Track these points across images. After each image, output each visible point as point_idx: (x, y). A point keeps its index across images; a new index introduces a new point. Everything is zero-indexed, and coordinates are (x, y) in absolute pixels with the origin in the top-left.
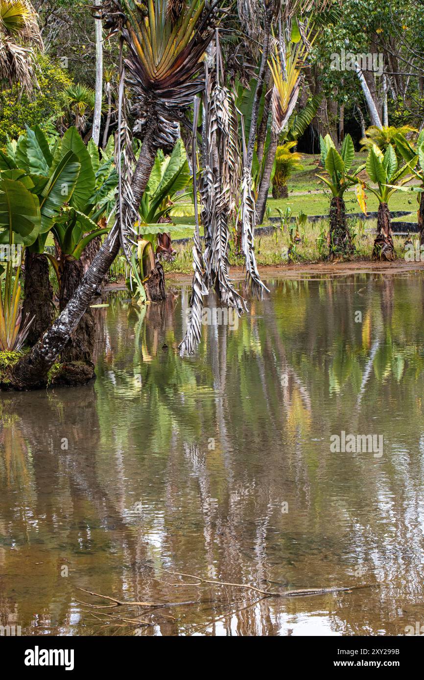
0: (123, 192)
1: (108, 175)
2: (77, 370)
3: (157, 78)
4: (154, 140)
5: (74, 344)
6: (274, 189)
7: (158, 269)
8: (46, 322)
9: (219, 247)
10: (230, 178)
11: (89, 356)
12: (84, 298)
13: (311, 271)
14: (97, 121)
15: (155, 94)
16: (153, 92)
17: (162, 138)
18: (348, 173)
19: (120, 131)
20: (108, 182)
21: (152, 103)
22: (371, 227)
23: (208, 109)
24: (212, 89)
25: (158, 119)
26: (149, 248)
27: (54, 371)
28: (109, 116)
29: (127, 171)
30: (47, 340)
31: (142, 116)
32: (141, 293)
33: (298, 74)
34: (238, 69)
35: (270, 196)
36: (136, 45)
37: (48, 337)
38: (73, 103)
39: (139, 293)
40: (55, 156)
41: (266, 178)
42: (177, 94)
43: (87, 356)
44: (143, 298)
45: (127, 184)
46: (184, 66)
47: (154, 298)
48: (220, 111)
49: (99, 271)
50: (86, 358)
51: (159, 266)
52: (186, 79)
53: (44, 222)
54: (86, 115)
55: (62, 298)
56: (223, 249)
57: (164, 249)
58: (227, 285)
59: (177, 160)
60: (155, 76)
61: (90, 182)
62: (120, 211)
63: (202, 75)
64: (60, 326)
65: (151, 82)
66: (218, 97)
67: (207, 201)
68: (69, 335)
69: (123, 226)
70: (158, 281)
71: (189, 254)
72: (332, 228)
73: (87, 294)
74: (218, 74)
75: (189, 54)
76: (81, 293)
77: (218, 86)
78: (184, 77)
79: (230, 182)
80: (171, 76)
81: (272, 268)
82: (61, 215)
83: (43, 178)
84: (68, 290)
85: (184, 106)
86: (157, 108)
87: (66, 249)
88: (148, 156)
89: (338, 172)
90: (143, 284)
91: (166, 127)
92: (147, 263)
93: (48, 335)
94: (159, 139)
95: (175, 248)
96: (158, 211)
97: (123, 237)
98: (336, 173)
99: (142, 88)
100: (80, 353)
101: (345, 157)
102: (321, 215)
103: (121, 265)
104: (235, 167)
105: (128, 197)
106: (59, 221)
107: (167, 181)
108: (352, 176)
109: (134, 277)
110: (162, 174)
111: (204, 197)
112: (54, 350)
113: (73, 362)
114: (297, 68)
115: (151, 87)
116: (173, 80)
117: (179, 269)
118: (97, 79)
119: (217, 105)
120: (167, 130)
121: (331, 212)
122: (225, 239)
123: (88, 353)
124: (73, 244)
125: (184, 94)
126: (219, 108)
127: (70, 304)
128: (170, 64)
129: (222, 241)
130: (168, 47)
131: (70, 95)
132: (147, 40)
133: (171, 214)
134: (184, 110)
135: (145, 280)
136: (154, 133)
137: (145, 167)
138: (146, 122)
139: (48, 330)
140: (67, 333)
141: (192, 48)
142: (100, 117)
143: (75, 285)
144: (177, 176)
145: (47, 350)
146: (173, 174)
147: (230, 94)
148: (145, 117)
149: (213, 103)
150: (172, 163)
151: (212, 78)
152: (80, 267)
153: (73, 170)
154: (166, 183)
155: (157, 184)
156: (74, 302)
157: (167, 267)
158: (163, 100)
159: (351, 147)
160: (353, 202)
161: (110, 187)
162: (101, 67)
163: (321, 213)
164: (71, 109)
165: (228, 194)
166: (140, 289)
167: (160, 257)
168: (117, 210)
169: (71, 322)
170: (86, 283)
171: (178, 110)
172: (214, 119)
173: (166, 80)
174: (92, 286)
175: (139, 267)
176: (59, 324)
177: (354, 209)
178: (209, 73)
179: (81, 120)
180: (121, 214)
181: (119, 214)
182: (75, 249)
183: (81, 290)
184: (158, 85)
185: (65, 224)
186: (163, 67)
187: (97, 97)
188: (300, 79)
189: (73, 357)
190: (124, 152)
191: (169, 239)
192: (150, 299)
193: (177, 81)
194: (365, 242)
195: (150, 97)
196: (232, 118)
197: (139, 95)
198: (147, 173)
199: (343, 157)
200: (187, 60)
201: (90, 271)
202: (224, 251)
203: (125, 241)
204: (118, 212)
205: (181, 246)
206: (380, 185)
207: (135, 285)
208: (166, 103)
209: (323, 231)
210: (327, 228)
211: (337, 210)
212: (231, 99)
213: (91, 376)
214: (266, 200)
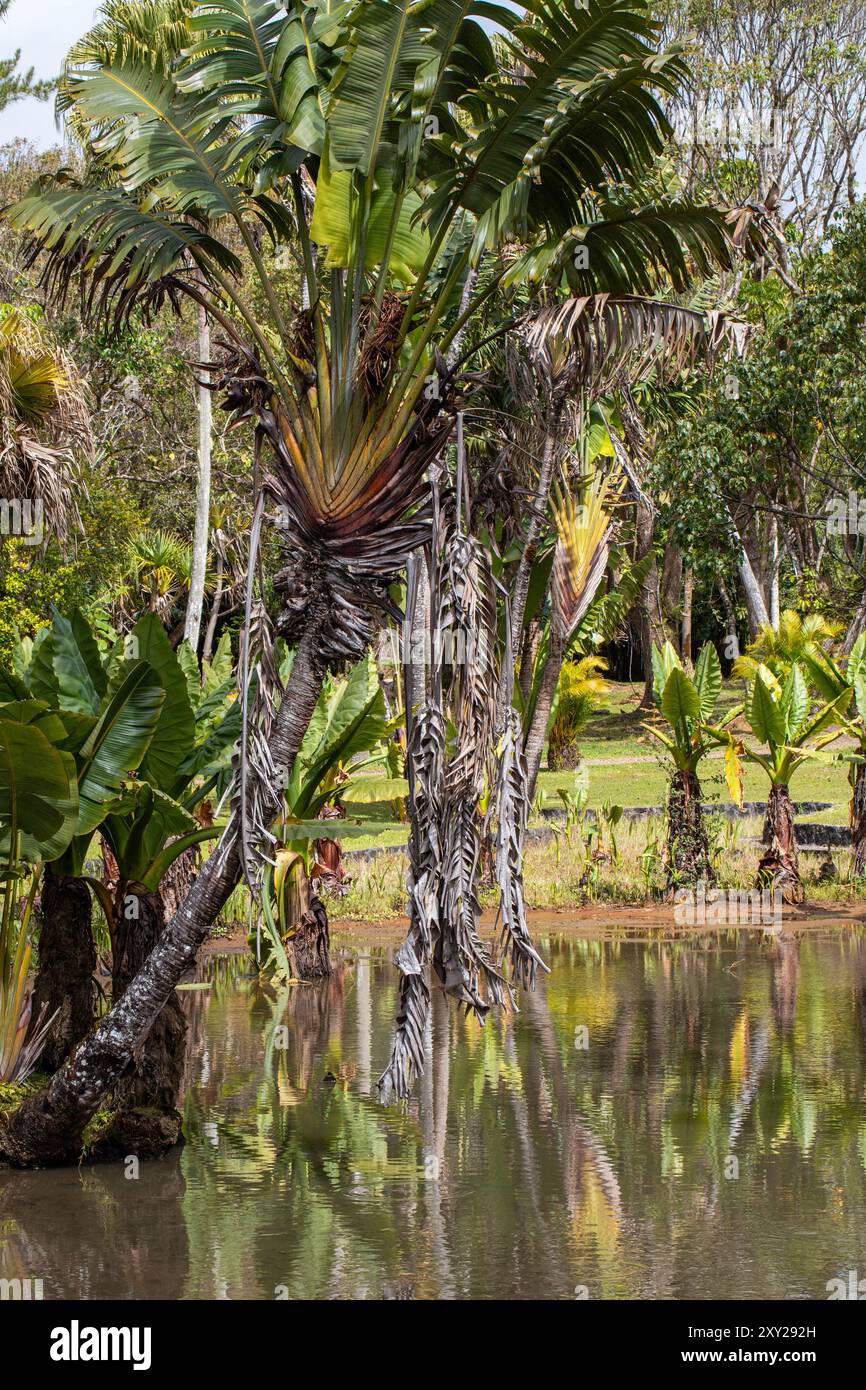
0: (249, 752)
1: (220, 714)
2: (145, 1125)
3: (331, 515)
4: (322, 645)
5: (141, 1071)
6: (550, 751)
7: (316, 913)
8: (83, 1023)
9: (457, 872)
10: (476, 728)
11: (171, 1096)
12: (166, 975)
13: (629, 923)
14: (196, 606)
15: (326, 548)
16: (322, 543)
17: (339, 640)
18: (709, 722)
19: (248, 624)
20: (222, 730)
21: (320, 566)
22: (750, 833)
23: (437, 582)
24: (447, 540)
25: (331, 601)
26: (299, 868)
27: (96, 1127)
28: (217, 597)
29: (263, 709)
30: (84, 1063)
31: (298, 593)
32: (279, 962)
33: (607, 518)
34: (503, 500)
35: (544, 764)
36: (290, 446)
37: (85, 1055)
38: (146, 569)
39: (274, 962)
40: (112, 674)
41: (539, 729)
42: (373, 550)
43: (167, 1096)
44: (283, 973)
45: (258, 737)
46: (389, 492)
47: (306, 973)
48: (460, 586)
49: (198, 916)
50: (163, 1099)
51: (317, 907)
52: (394, 518)
53: (84, 810)
54: (172, 594)
55: (118, 972)
56: (467, 878)
57: (328, 870)
58: (475, 955)
59: (361, 686)
60: (327, 510)
61: (183, 729)
62: (241, 793)
63: (428, 510)
64: (113, 1033)
65: (318, 524)
66: (458, 556)
67: (427, 775)
68: (131, 1053)
69: (246, 825)
70: (314, 938)
71: (379, 882)
72: (673, 834)
73: (172, 966)
74: (459, 509)
75: (401, 465)
76: (158, 964)
77: (459, 533)
78: (390, 514)
79: (476, 735)
80: (362, 511)
81: (549, 915)
82: (120, 797)
83: (85, 720)
84: (131, 955)
85: (386, 574)
86: (331, 577)
87: (130, 869)
88: (308, 676)
89: (687, 718)
90: (284, 943)
91: (348, 618)
92: (294, 900)
93: (86, 1052)
94: (333, 643)
95: (348, 868)
96: (318, 792)
97: (247, 849)
98: (683, 719)
99: (300, 534)
100: (153, 1091)
101: (703, 689)
102: (648, 806)
103: (239, 903)
104: (487, 704)
105: (261, 763)
106: (115, 809)
107: (338, 730)
108: (717, 728)
109: (264, 928)
110: (330, 715)
111: (422, 765)
112: (99, 1082)
113: (137, 1110)
114: (604, 508)
115: (316, 532)
116: (366, 519)
117: (357, 913)
118: (199, 520)
119: (455, 574)
120: (349, 623)
121: (673, 800)
122: (472, 857)
123: (169, 1089)
124: (145, 858)
125: (388, 548)
126: (458, 580)
127: (135, 987)
128: (360, 486)
129: (466, 860)
130: (357, 451)
131: (141, 552)
132: (313, 436)
133: (345, 798)
134: (385, 583)
135: (288, 935)
136: (321, 629)
137: (302, 701)
138: (307, 606)
139: (88, 1040)
140: (127, 1048)
141: (407, 454)
142: (202, 597)
143: (146, 946)
144: (361, 720)
145: (84, 1084)
146: (352, 717)
147: (482, 552)
148: (304, 596)
149: (446, 568)
150: (350, 694)
151: (446, 516)
152: (158, 907)
153: (148, 702)
154: (337, 735)
155: (319, 735)
156: (142, 983)
157: (332, 908)
158: (343, 560)
159: (716, 669)
160: (716, 781)
161: (225, 741)
162: (207, 496)
163: (647, 802)
164: (141, 580)
165: (472, 761)
166: (279, 953)
167: (319, 886)
168: (236, 789)
169: (135, 1025)
170: (171, 941)
171: (372, 581)
172: (447, 602)
173: (350, 520)
174: (182, 949)
175: (275, 906)
176: (111, 1029)
177: (718, 795)
178: (441, 507)
179: (162, 604)
180: (244, 798)
181: (239, 799)
182: (148, 869)
183: (159, 958)
184: (334, 530)
185: (129, 817)
186: (344, 493)
187: (196, 556)
188: (611, 528)
189: (138, 1098)
190: (259, 667)
191: (338, 849)
192: (297, 974)
193: (374, 521)
194: (738, 865)
195: (315, 554)
196: (484, 601)
197: (294, 549)
198: (306, 716)
199: (699, 688)
200: (396, 478)
201: (180, 918)
202: (468, 882)
203: (249, 856)
204: (238, 793)
205: (363, 864)
206: (773, 747)
207: (267, 945)
208: (350, 568)
209: (652, 840)
210: (662, 833)
211: (684, 797)
212: (484, 560)
213: (174, 1140)
214: (536, 774)
